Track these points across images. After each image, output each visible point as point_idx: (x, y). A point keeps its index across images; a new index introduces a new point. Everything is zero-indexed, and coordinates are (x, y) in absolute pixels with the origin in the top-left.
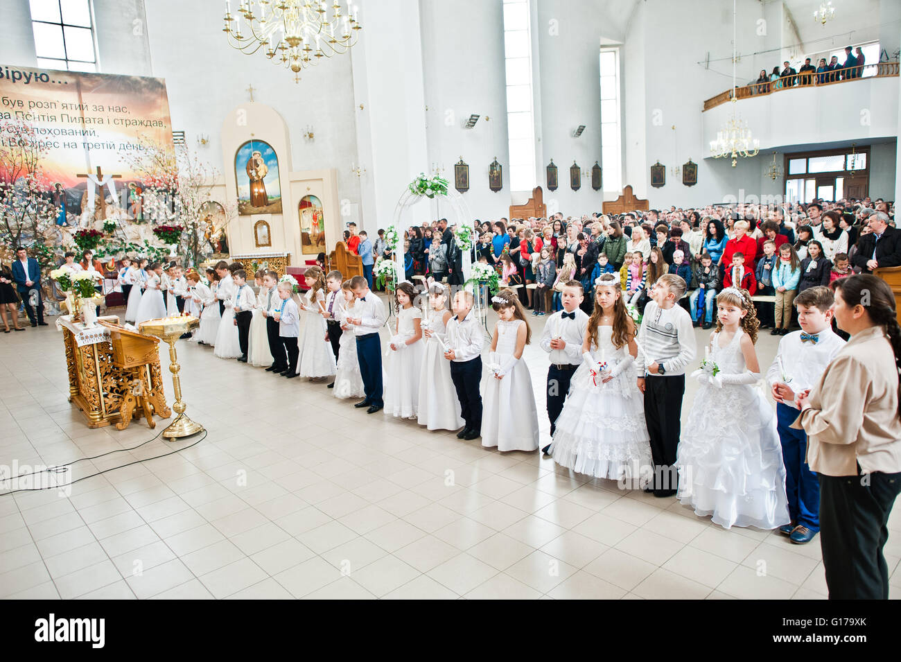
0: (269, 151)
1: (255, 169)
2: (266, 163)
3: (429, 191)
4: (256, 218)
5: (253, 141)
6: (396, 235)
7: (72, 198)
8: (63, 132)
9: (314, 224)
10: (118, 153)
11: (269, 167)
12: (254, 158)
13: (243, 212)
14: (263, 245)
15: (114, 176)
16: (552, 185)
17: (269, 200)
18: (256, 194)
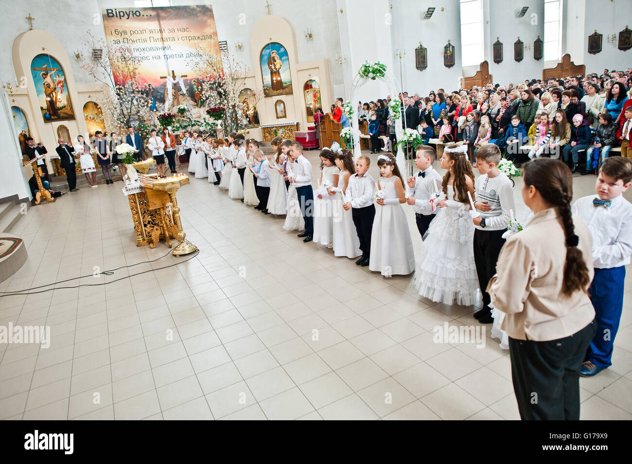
0: (282, 50)
1: (274, 64)
2: (280, 59)
3: (371, 75)
4: (276, 98)
5: (271, 43)
6: (351, 109)
7: (160, 92)
8: (151, 49)
9: (314, 100)
10: (185, 60)
11: (283, 61)
12: (272, 56)
13: (267, 95)
14: (281, 117)
15: (182, 76)
16: (498, 58)
17: (284, 85)
18: (275, 81)
